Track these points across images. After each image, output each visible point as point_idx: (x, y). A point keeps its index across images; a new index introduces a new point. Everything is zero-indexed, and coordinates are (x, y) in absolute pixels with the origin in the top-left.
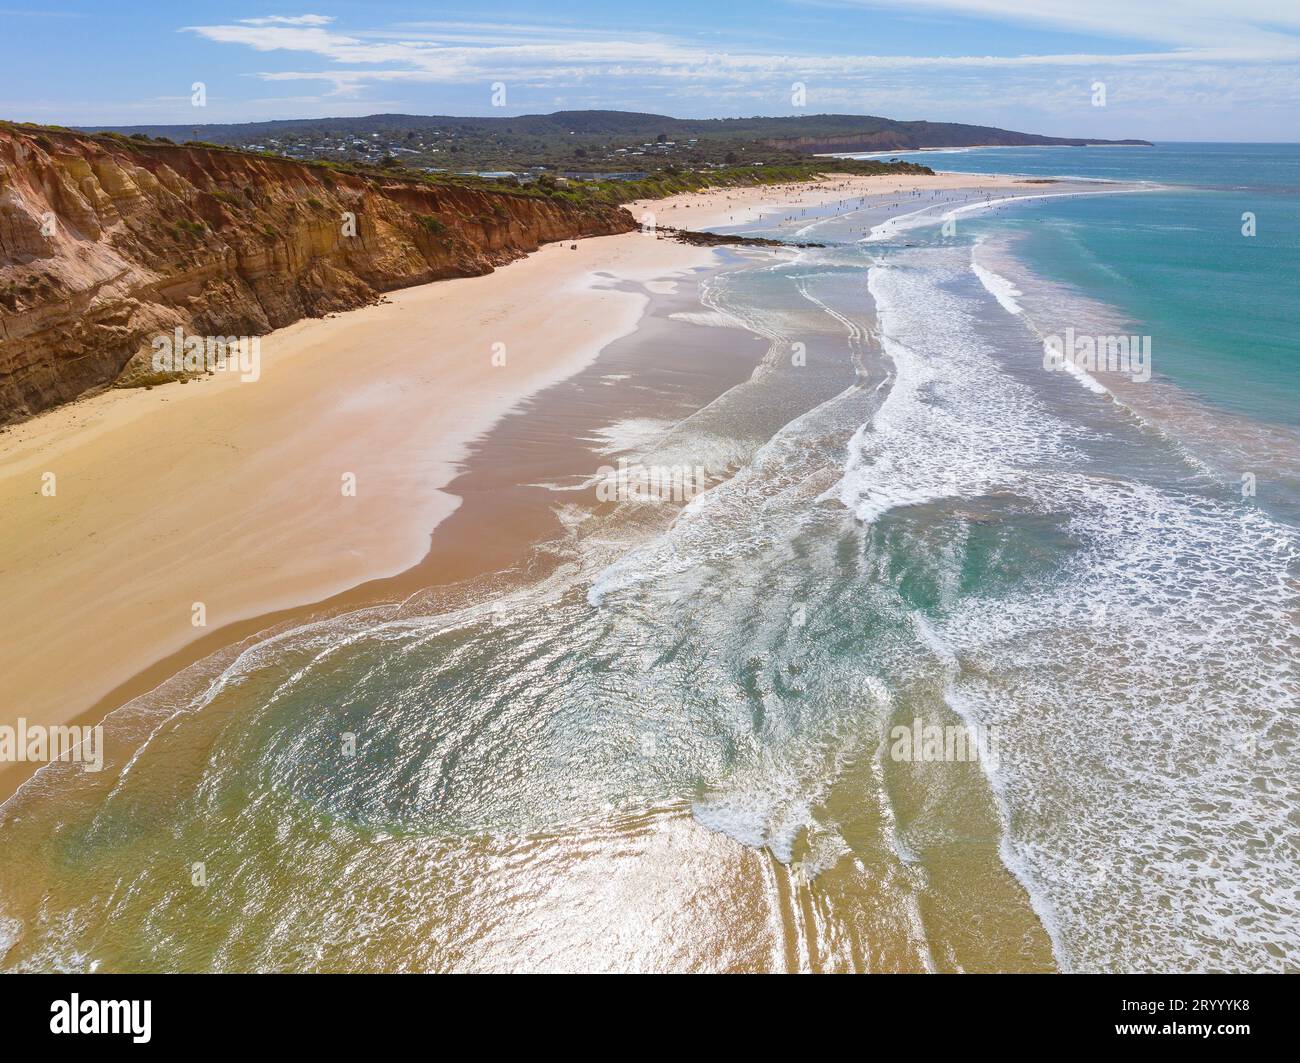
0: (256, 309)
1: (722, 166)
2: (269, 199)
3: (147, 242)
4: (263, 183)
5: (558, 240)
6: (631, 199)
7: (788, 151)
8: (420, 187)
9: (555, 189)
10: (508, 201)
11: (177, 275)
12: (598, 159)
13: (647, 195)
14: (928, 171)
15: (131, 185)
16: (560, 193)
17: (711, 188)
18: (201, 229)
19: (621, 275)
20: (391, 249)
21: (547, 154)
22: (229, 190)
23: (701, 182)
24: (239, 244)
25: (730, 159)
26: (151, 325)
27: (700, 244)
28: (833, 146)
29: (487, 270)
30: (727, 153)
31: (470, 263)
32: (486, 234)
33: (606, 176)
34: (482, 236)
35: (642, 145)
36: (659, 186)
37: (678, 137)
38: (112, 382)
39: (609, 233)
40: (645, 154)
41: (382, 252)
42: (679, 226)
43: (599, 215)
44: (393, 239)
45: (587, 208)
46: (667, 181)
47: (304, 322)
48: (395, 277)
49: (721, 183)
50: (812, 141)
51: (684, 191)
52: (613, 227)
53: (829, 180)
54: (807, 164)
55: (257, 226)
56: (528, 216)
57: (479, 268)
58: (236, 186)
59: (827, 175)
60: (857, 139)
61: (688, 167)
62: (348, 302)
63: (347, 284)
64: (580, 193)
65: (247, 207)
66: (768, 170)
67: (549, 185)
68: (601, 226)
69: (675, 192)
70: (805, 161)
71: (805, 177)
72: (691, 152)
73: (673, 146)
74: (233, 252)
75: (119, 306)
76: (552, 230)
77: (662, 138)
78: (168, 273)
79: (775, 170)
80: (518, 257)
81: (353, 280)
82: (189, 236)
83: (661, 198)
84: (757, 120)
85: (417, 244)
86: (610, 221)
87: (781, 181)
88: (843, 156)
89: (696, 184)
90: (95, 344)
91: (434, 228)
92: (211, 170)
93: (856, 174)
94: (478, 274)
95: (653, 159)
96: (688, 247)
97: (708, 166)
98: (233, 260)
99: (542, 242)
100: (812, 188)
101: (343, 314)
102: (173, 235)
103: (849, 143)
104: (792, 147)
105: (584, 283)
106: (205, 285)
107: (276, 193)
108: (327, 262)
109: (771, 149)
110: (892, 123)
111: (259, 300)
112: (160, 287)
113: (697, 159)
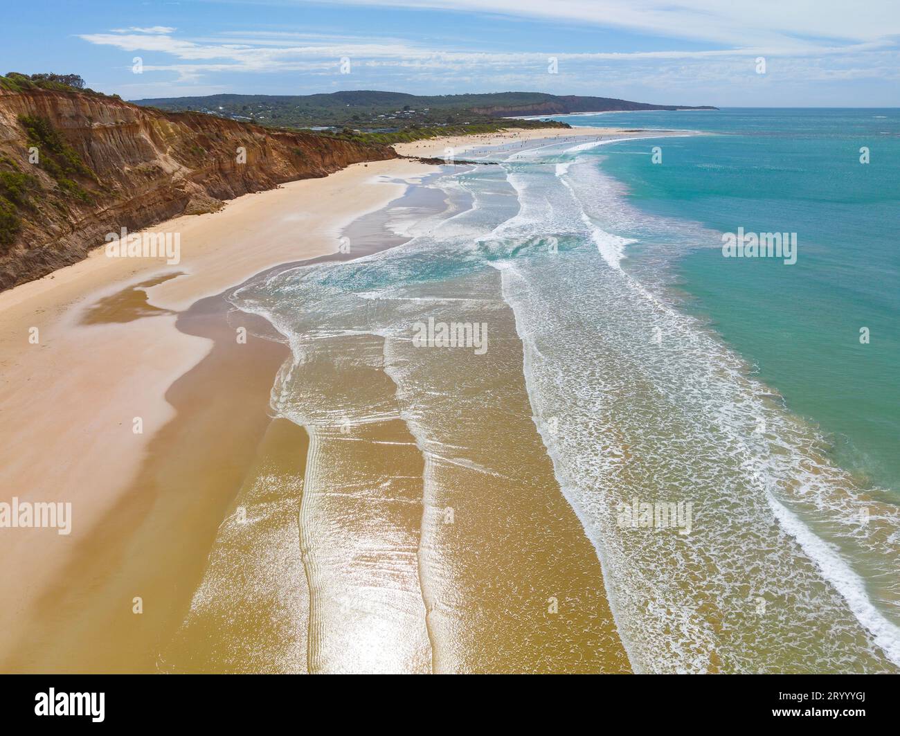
0: (229, 187)
1: (445, 125)
2: (226, 138)
3: (183, 156)
4: (223, 131)
5: (356, 163)
6: (393, 143)
7: (485, 115)
8: (288, 134)
9: (353, 136)
10: (331, 141)
11: (198, 170)
12: (367, 122)
13: (401, 140)
14: (567, 126)
15: (171, 131)
16: (356, 138)
17: (438, 137)
18: (202, 151)
19: (393, 177)
20: (280, 165)
21: (335, 119)
22: (208, 133)
23: (431, 133)
24: (219, 158)
25: (450, 121)
26: (192, 190)
27: (432, 164)
28: (514, 112)
29: (325, 175)
30: (448, 117)
31: (317, 171)
32: (322, 157)
33: (376, 131)
34: (320, 159)
35: (394, 113)
36: (407, 135)
37: (416, 107)
38: (183, 212)
39: (383, 159)
40: (397, 118)
41: (276, 165)
42: (420, 156)
43: (377, 149)
44: (280, 159)
45: (370, 146)
46: (412, 133)
47: (248, 195)
48: (283, 177)
49: (444, 134)
50: (501, 109)
51: (422, 138)
52: (385, 156)
53: (508, 131)
54: (496, 123)
55: (225, 150)
56: (341, 149)
57: (322, 174)
58: (210, 131)
59: (507, 129)
60: (530, 107)
61: (424, 126)
62: (264, 186)
63: (263, 179)
64: (366, 138)
65: (218, 142)
66: (471, 127)
67: (349, 134)
68: (379, 156)
69: (417, 139)
70: (495, 121)
71: (493, 130)
72: (425, 117)
73: (414, 113)
74: (217, 162)
75: (182, 181)
76: (353, 157)
77: (406, 108)
78: (194, 169)
79: (477, 126)
80: (339, 170)
81: (266, 177)
82: (199, 153)
83: (409, 142)
84: (467, 95)
85: (291, 161)
86: (382, 152)
87: (479, 132)
88: (518, 118)
89: (429, 134)
90: (175, 196)
91: (299, 154)
92: (199, 124)
93: (525, 128)
94: (321, 177)
95: (402, 121)
96: (426, 165)
97: (436, 125)
98: (217, 165)
99: (349, 163)
100: (497, 136)
101: (265, 192)
102: (192, 152)
103: (525, 109)
104: (489, 113)
105: (375, 180)
106: (208, 175)
107: (228, 134)
108: (254, 168)
109: (475, 114)
110: (553, 97)
111: (229, 183)
112: (193, 175)
113: (429, 120)
